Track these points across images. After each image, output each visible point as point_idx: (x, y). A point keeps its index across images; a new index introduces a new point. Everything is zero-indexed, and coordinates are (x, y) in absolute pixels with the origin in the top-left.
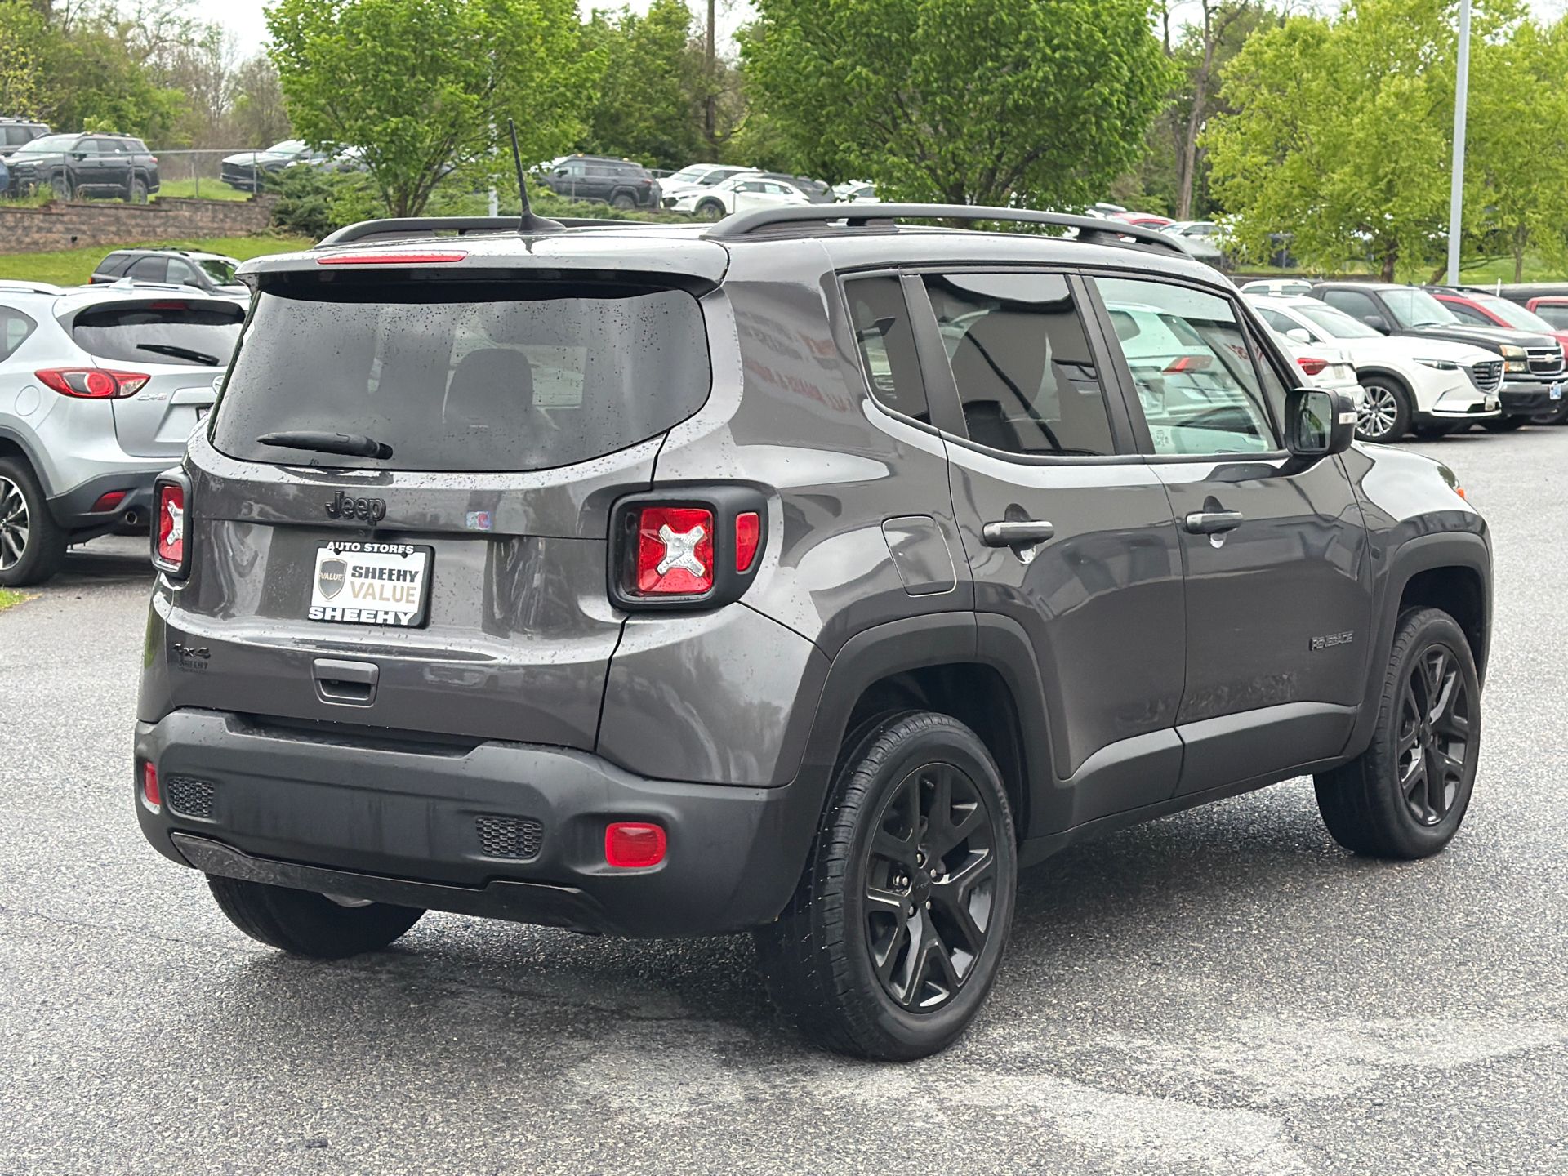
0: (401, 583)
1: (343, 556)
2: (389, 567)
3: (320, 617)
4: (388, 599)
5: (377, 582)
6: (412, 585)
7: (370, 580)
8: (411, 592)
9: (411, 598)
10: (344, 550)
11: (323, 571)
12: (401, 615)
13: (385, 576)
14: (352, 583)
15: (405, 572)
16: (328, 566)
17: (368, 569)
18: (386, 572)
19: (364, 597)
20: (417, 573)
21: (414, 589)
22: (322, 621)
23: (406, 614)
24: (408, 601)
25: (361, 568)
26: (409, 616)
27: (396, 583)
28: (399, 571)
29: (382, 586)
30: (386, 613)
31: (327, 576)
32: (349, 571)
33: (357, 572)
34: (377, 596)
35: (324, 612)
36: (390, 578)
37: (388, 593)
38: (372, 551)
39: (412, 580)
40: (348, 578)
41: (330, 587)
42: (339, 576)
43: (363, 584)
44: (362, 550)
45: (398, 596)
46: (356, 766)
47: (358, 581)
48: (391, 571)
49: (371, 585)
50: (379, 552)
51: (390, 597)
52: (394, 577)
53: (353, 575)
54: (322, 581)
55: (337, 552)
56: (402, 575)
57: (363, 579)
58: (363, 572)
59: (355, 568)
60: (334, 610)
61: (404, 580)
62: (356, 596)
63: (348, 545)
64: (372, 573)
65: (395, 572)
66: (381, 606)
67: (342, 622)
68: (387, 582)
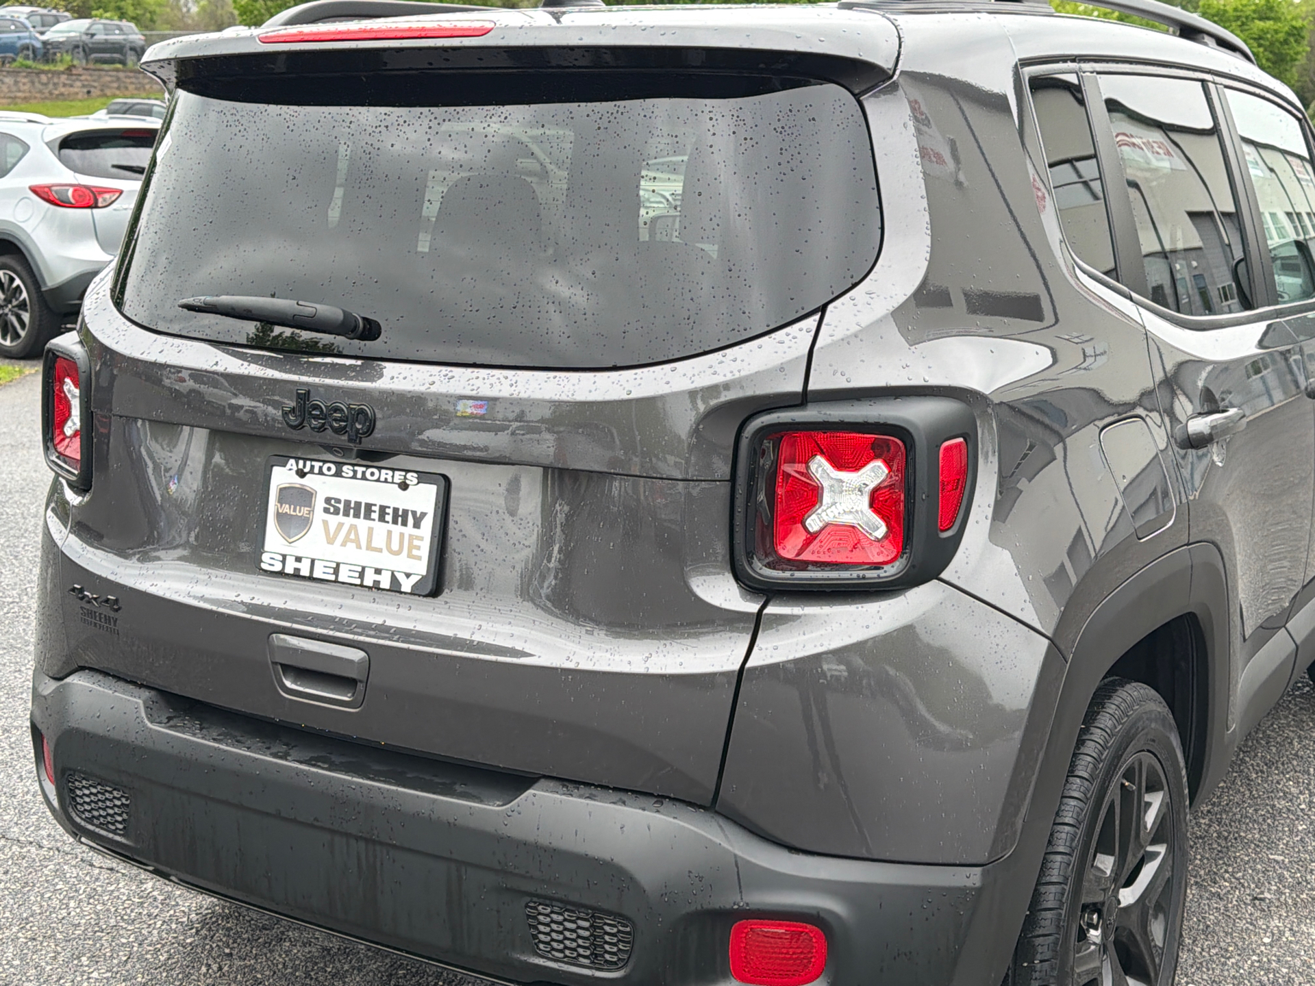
0: (399, 527)
1: (310, 481)
2: (380, 502)
3: (278, 567)
4: (380, 550)
5: (362, 524)
6: (416, 532)
7: (351, 520)
8: (416, 542)
9: (415, 552)
10: (312, 471)
11: (281, 500)
12: (401, 577)
13: (375, 516)
14: (325, 523)
15: (405, 512)
16: (286, 494)
17: (347, 503)
18: (376, 509)
19: (344, 544)
20: (424, 515)
21: (421, 539)
22: (281, 574)
23: (408, 575)
24: (410, 556)
25: (338, 501)
26: (414, 579)
27: (391, 526)
28: (396, 510)
29: (371, 530)
30: (378, 571)
31: (286, 509)
32: (320, 504)
33: (332, 507)
34: (364, 543)
35: (284, 562)
36: (382, 518)
37: (379, 540)
38: (354, 477)
39: (417, 525)
40: (319, 515)
41: (294, 525)
42: (305, 510)
43: (341, 525)
44: (338, 474)
45: (395, 546)
46: (340, 801)
47: (334, 520)
48: (383, 509)
49: (353, 527)
50: (364, 478)
51: (383, 545)
52: (389, 518)
53: (326, 511)
54: (280, 516)
55: (301, 474)
56: (400, 517)
57: (340, 518)
58: (341, 506)
59: (328, 500)
60: (298, 559)
61: (405, 524)
62: (331, 541)
63: (317, 465)
64: (354, 508)
65: (390, 511)
66: (370, 560)
67: (311, 578)
68: (377, 525)
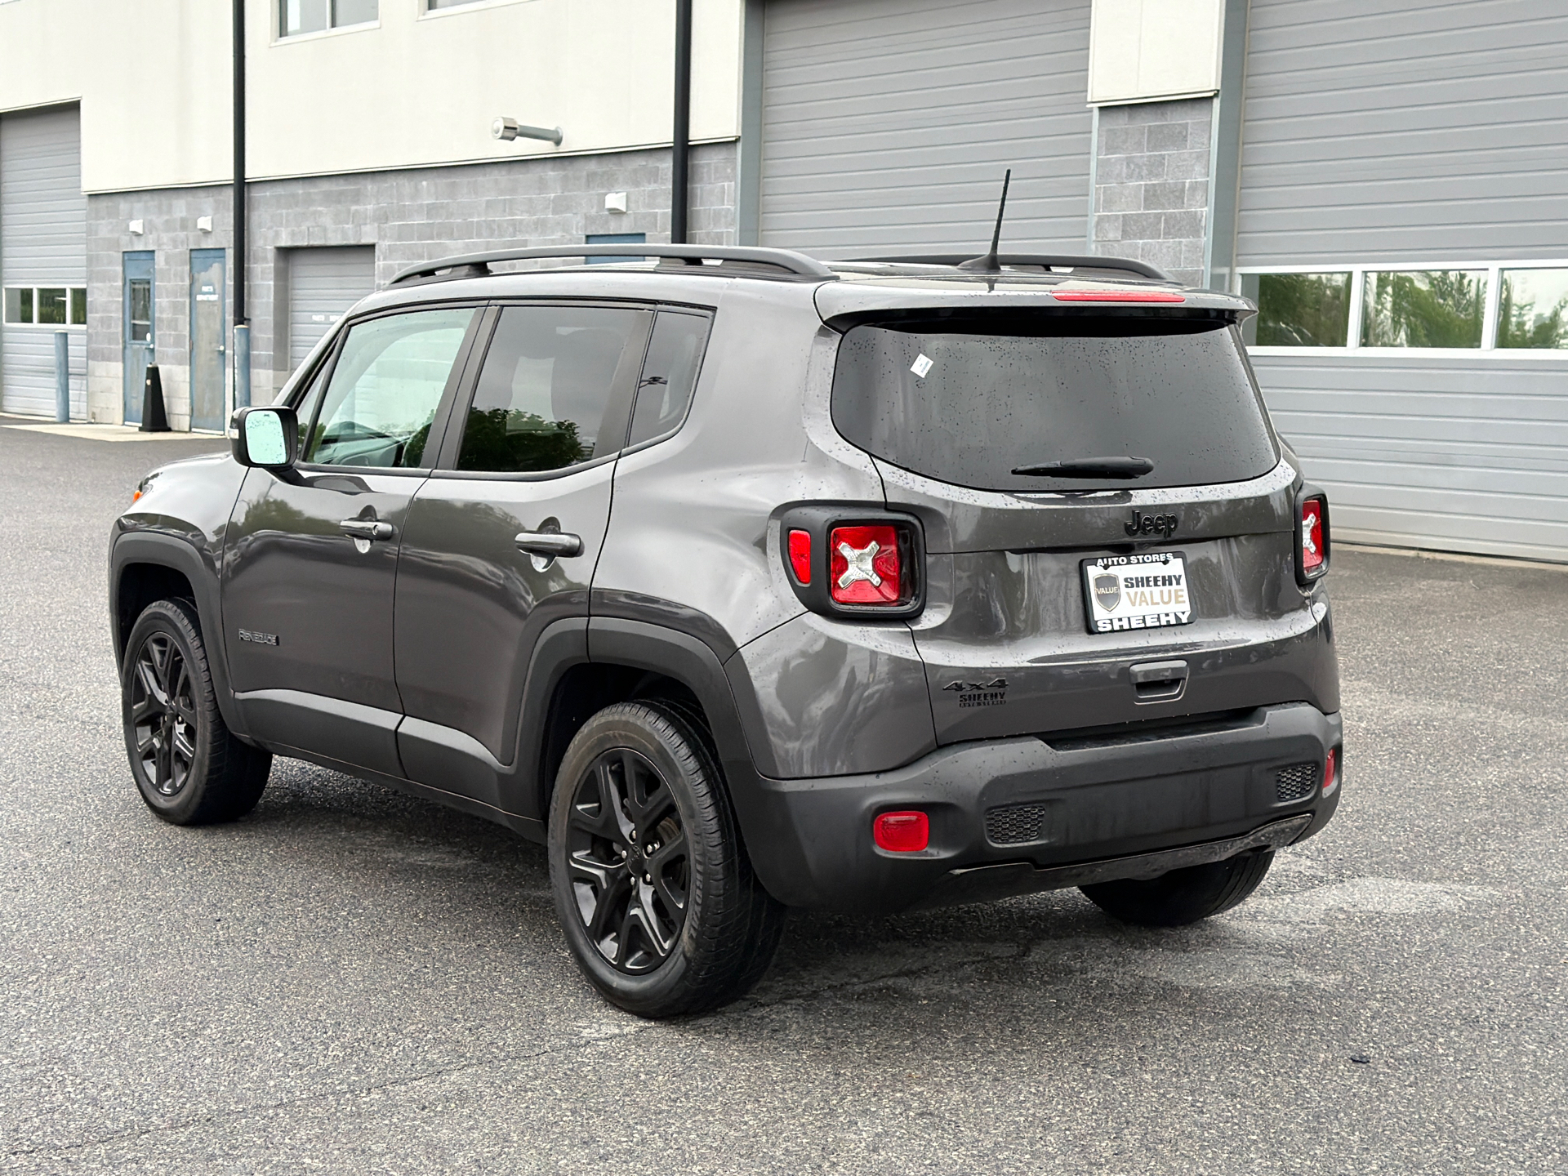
0: (1167, 587)
1: (1112, 571)
2: (1153, 575)
3: (1109, 628)
4: (1158, 604)
5: (1146, 589)
6: (1178, 587)
7: (1141, 589)
8: (1180, 593)
9: (1180, 599)
10: (1113, 564)
11: (1098, 585)
12: (1180, 615)
13: (1152, 583)
14: (1128, 593)
15: (1170, 577)
16: (1100, 581)
17: (1137, 578)
18: (1152, 579)
19: (1140, 605)
20: (1180, 576)
21: (1182, 590)
22: (1113, 631)
23: (1183, 613)
24: (1177, 602)
25: (1132, 579)
26: (1187, 614)
27: (1162, 588)
28: (1164, 577)
29: (1151, 593)
30: (1166, 615)
31: (1102, 591)
32: (1122, 583)
33: (1129, 583)
34: (1149, 602)
35: (1112, 623)
36: (1156, 585)
37: (1157, 599)
38: (1138, 563)
39: (1178, 583)
40: (1123, 590)
41: (1109, 600)
42: (1114, 589)
43: (1136, 593)
44: (1129, 563)
45: (1166, 599)
47: (1132, 591)
48: (1155, 578)
49: (1142, 593)
50: (1144, 562)
51: (1161, 600)
52: (1160, 583)
53: (1127, 586)
54: (1099, 596)
55: (1106, 567)
56: (1167, 581)
57: (1135, 589)
58: (1134, 582)
59: (1126, 580)
60: (1120, 620)
61: (1170, 584)
62: (1133, 604)
63: (1115, 559)
64: (1143, 582)
65: (1160, 579)
66: (1162, 609)
67: (1131, 629)
68: (1154, 589)
